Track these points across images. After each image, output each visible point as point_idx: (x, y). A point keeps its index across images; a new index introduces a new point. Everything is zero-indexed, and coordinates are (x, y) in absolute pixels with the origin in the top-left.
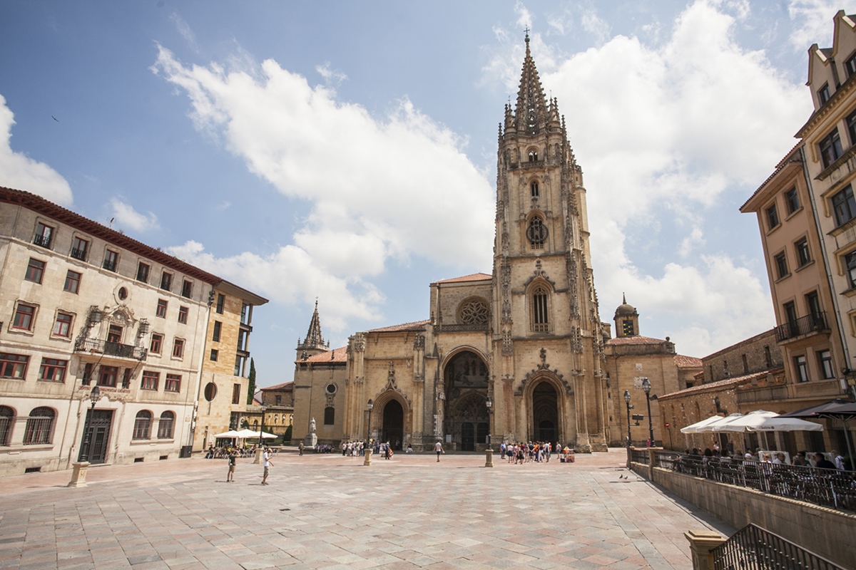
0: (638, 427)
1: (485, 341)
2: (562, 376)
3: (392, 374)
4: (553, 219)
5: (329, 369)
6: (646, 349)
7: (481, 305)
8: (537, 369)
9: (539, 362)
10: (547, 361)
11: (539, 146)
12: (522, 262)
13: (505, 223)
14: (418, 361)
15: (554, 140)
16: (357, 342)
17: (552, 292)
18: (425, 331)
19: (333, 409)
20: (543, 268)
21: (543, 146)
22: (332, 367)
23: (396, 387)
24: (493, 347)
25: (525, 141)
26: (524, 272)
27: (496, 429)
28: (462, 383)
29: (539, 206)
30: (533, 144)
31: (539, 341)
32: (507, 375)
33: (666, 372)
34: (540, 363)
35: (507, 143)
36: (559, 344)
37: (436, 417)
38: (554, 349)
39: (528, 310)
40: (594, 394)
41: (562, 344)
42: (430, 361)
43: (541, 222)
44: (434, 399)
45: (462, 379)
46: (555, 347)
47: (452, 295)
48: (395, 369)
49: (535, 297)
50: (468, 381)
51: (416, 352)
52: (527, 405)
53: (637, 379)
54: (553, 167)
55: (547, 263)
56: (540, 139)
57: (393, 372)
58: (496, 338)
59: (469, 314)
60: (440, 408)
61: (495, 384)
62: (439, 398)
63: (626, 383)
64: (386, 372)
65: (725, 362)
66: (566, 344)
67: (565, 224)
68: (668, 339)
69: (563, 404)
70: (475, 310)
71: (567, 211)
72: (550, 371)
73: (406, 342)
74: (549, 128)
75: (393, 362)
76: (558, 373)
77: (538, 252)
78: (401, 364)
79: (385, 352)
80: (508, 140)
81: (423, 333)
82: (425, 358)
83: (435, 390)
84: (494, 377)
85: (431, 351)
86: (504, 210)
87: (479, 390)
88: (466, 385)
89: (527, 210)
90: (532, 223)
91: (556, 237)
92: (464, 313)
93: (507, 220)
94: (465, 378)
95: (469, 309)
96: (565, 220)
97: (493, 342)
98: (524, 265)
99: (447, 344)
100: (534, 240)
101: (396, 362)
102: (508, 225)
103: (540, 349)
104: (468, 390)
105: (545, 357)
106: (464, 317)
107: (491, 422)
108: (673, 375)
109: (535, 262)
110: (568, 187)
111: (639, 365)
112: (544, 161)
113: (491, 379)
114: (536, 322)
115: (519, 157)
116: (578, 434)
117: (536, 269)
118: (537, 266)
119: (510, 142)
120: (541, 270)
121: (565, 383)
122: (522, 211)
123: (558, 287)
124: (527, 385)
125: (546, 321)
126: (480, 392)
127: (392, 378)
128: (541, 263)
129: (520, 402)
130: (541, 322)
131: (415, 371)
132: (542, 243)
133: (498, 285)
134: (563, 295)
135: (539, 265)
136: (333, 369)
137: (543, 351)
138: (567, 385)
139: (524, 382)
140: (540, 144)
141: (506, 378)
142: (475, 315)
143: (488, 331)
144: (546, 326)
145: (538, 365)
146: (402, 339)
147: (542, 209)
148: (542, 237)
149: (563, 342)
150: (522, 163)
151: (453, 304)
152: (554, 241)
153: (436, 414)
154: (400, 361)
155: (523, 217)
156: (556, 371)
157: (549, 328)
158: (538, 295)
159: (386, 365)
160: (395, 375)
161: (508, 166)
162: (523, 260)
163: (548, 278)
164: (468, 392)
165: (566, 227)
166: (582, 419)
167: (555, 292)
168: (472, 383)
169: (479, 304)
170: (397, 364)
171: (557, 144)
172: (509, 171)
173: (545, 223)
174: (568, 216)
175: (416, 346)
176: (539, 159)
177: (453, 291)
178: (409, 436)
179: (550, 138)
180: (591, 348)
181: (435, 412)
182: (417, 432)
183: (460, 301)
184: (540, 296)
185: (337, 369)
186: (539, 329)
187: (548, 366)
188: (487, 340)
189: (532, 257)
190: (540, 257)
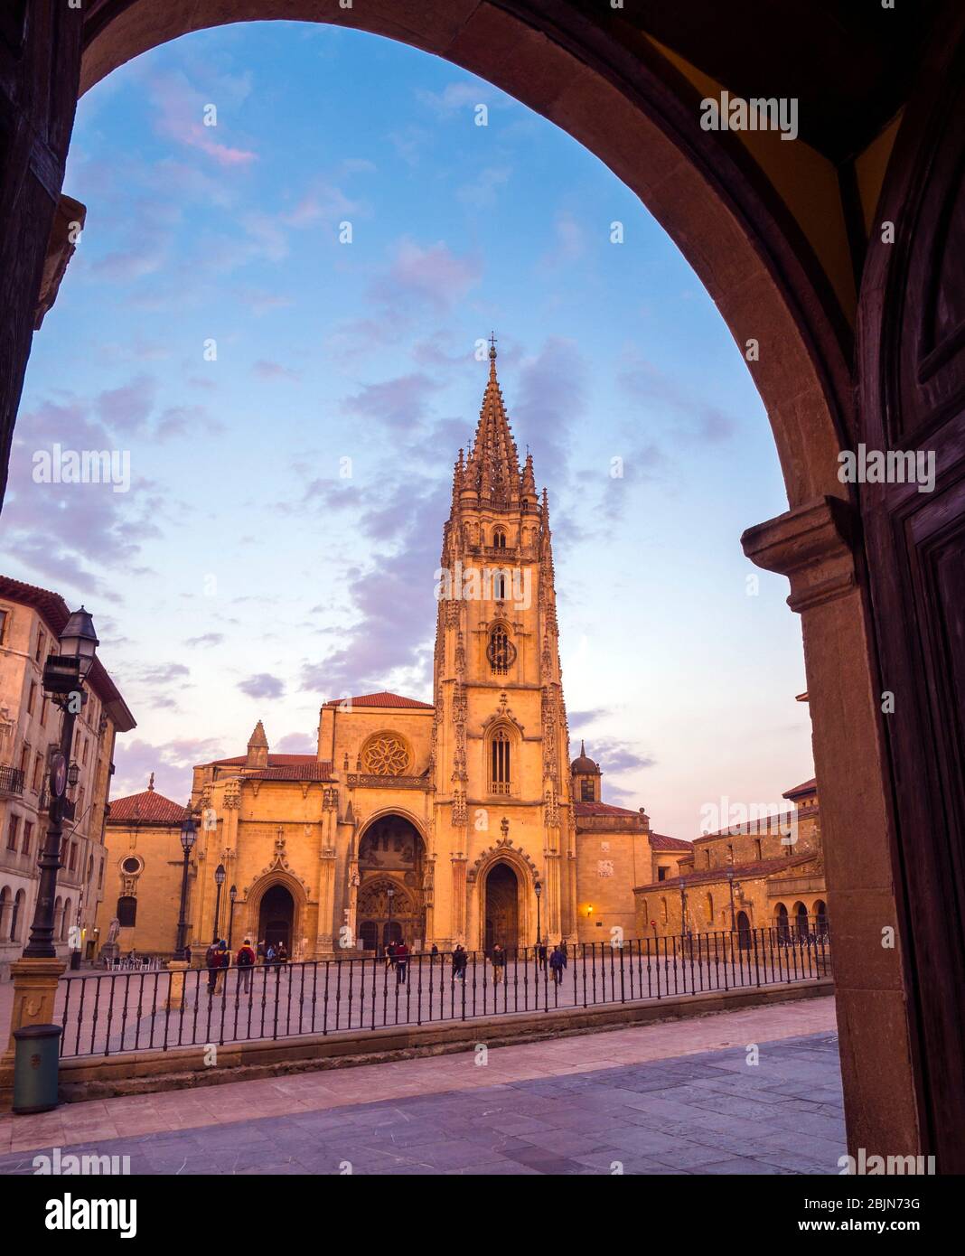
0: (600, 928)
1: (424, 802)
2: (528, 857)
3: (280, 846)
4: (524, 635)
5: (130, 831)
6: (616, 823)
7: (397, 744)
8: (495, 846)
9: (500, 836)
10: (509, 837)
11: (509, 525)
12: (480, 693)
13: (460, 633)
14: (330, 828)
15: (530, 521)
16: (228, 793)
17: (520, 739)
18: (337, 782)
19: (135, 901)
20: (509, 706)
21: (515, 528)
22: (135, 828)
23: (287, 866)
24: (436, 811)
25: (490, 515)
26: (483, 706)
27: (435, 930)
28: (367, 861)
29: (505, 615)
30: (501, 522)
31: (500, 807)
32: (460, 854)
33: (638, 855)
34: (502, 839)
35: (465, 513)
36: (525, 813)
37: (347, 912)
38: (517, 819)
39: (485, 761)
40: (567, 881)
41: (530, 813)
42: (343, 828)
43: (505, 637)
44: (346, 885)
45: (367, 856)
46: (520, 816)
47: (354, 726)
48: (285, 838)
49: (494, 743)
50: (376, 859)
51: (326, 814)
52: (480, 894)
53: (601, 862)
54: (527, 560)
55: (514, 698)
56: (513, 516)
57: (283, 843)
58: (439, 799)
59: (377, 757)
60: (354, 899)
61: (436, 865)
62: (353, 885)
63: (588, 868)
64: (272, 841)
65: (731, 847)
66: (534, 814)
67: (542, 646)
68: (642, 810)
69: (528, 895)
70: (386, 750)
71: (545, 628)
72: (512, 850)
73: (305, 797)
74: (524, 503)
75: (282, 826)
76: (524, 853)
77: (502, 680)
78: (296, 831)
79: (268, 811)
80: (468, 508)
81: (335, 786)
82: (338, 823)
83: (347, 872)
84: (435, 855)
85: (344, 813)
86: (459, 614)
87: (393, 873)
88: (373, 866)
89: (490, 618)
90: (493, 637)
91: (526, 662)
92: (370, 755)
93: (463, 629)
94: (371, 854)
95: (378, 749)
96: (542, 641)
97: (436, 804)
98: (482, 696)
99: (367, 803)
100: (496, 662)
101: (288, 826)
102: (465, 637)
103: (501, 818)
104: (377, 872)
105: (507, 829)
106: (370, 760)
107: (429, 920)
108: (646, 860)
109: (498, 695)
110: (548, 595)
111: (605, 844)
112: (515, 550)
113: (431, 858)
114: (495, 780)
115: (482, 539)
116: (549, 935)
117: (499, 705)
118: (501, 701)
119: (470, 512)
120: (506, 708)
121: (533, 866)
122: (482, 619)
123: (527, 733)
124: (482, 868)
125: (508, 780)
126: (393, 877)
127: (279, 852)
128: (509, 697)
129: (471, 891)
130: (501, 780)
131: (324, 843)
132: (505, 667)
133: (446, 722)
134: (534, 744)
135: (504, 701)
136: (137, 832)
137: (505, 822)
138: (534, 870)
139: (477, 863)
140: (511, 523)
141: (457, 857)
142: (387, 758)
143: (430, 790)
144: (508, 786)
145: (498, 842)
146: (299, 793)
147: (511, 619)
148: (506, 659)
149: (531, 809)
150: (486, 548)
151: (354, 739)
152: (525, 668)
153: (347, 907)
154: (293, 825)
155: (483, 628)
156: (521, 850)
157: (512, 790)
158: (498, 741)
159: (271, 832)
160: (286, 848)
161: (466, 547)
162: (482, 690)
163: (515, 719)
164: (377, 876)
165: (542, 650)
166: (555, 916)
167: (524, 740)
168: (382, 863)
169: (394, 743)
170: (290, 831)
171: (534, 528)
172: (468, 556)
173: (513, 639)
174: (546, 636)
175: (325, 804)
176: (508, 544)
177: (356, 720)
178: (305, 941)
179: (525, 518)
180: (566, 820)
181: (346, 906)
182: (324, 934)
183: (365, 736)
184: (501, 743)
185: (144, 832)
186: (498, 789)
187: (511, 842)
188: (426, 800)
189: (496, 688)
190: (505, 688)
